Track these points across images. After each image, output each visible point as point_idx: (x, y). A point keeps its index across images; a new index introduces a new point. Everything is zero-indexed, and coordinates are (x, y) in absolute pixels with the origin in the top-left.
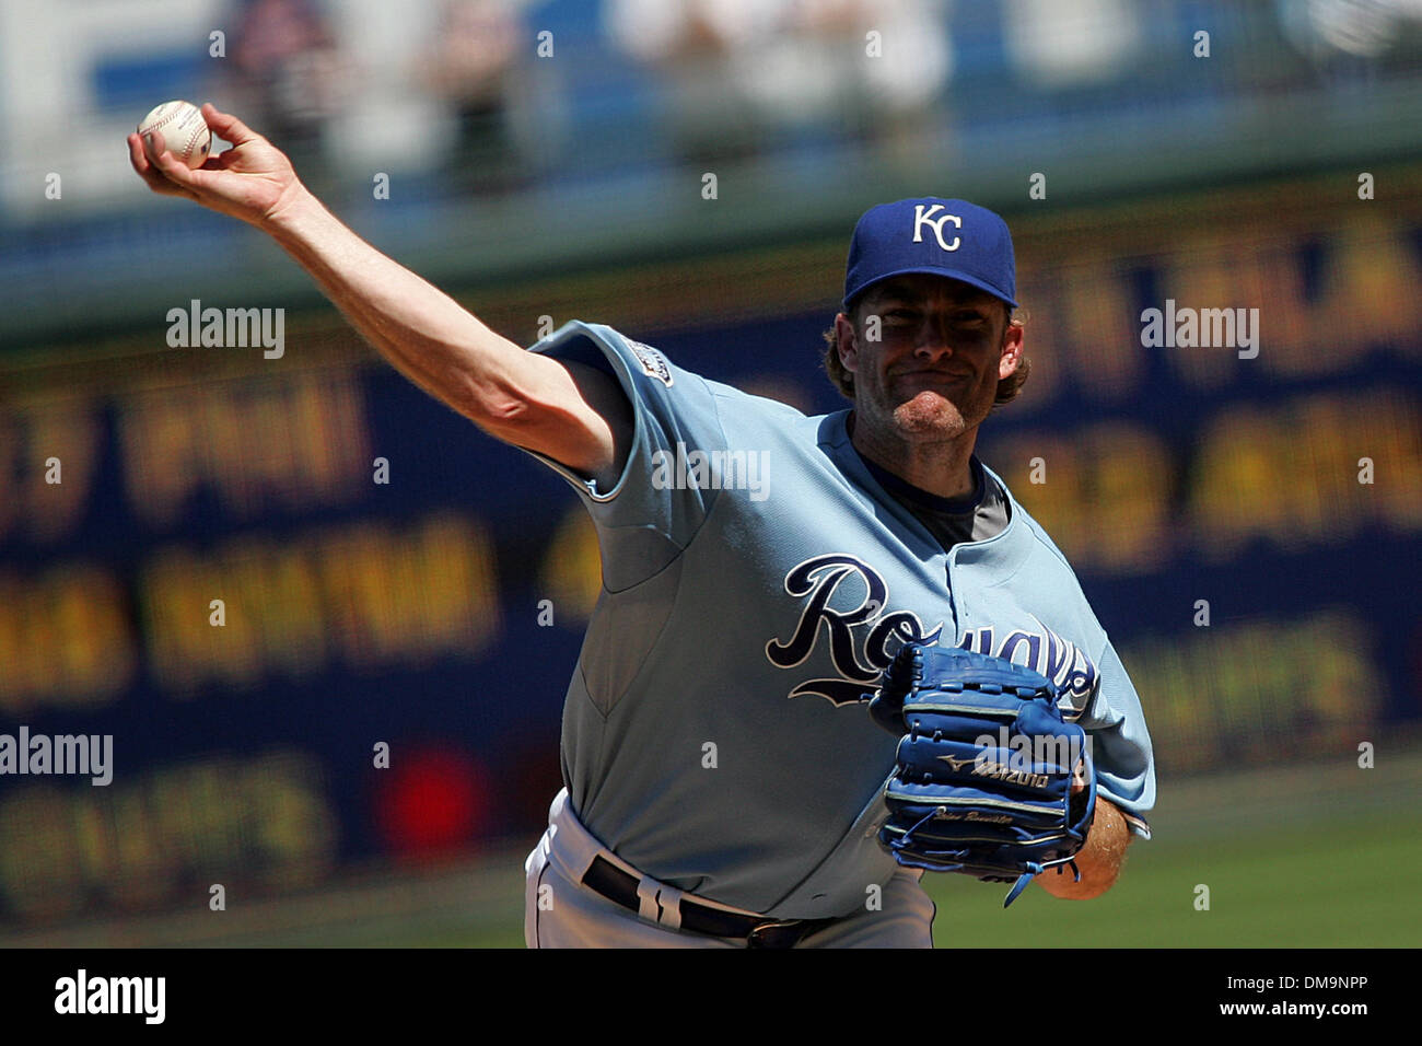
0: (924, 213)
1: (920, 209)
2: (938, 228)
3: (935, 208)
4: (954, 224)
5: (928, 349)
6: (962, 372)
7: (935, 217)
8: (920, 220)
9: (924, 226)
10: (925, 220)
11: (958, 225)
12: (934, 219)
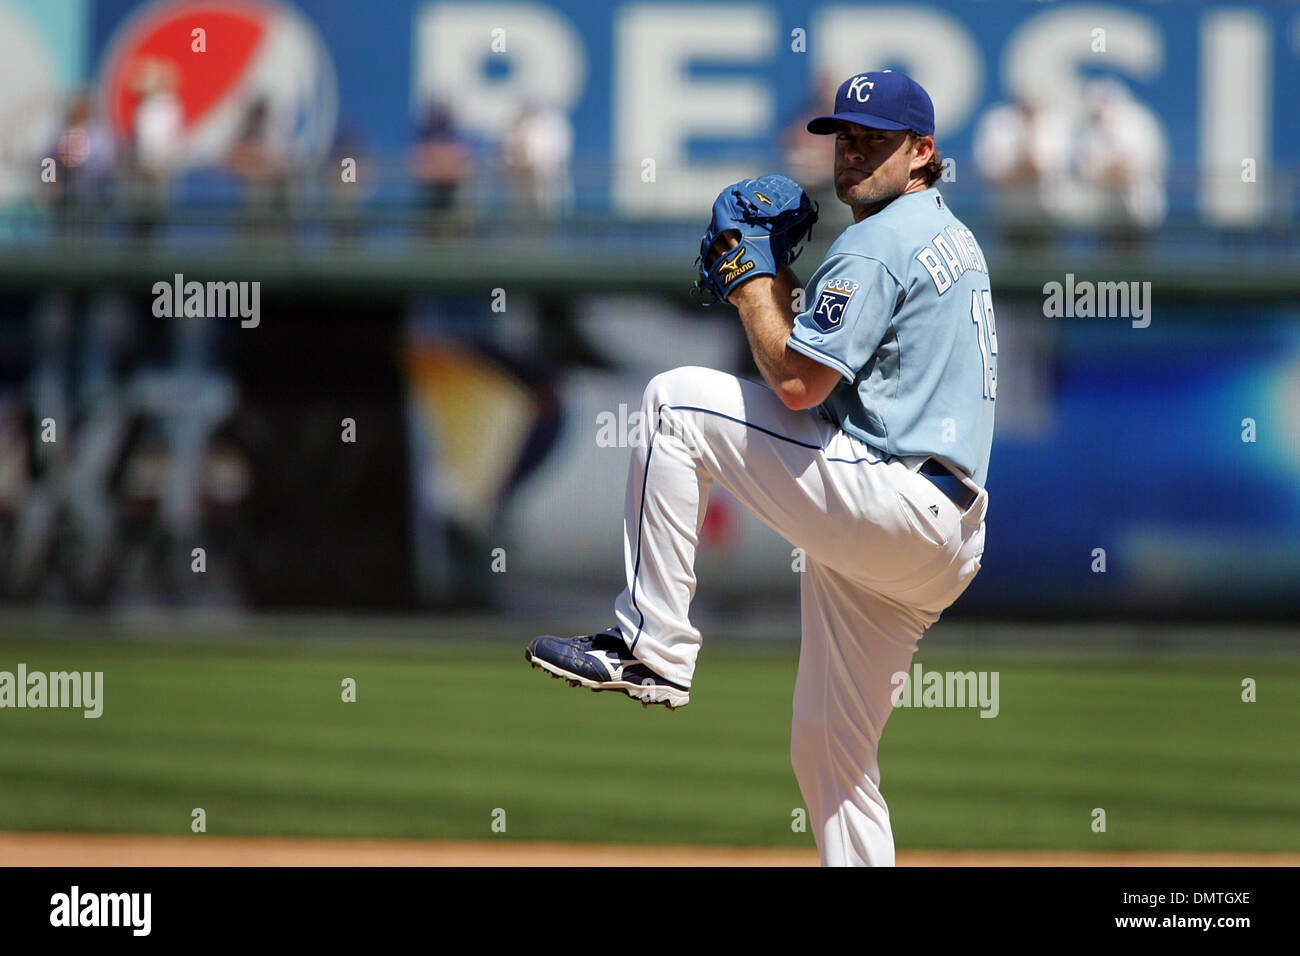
0: (854, 82)
2: (859, 89)
3: (862, 79)
4: (869, 87)
7: (860, 84)
9: (852, 88)
11: (871, 88)
12: (859, 85)
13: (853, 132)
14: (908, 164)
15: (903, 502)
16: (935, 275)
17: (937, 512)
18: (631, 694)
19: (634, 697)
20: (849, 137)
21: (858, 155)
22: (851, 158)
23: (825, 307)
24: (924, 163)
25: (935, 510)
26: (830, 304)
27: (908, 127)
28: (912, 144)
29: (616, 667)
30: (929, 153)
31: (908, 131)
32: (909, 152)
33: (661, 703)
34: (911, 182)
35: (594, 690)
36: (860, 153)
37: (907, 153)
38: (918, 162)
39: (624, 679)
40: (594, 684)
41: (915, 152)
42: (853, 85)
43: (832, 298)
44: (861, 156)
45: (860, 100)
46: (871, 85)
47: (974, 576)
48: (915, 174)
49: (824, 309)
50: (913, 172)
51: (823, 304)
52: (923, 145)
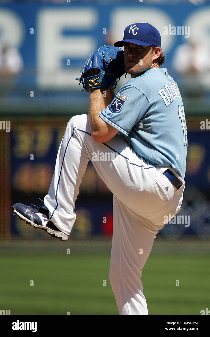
12: (133, 28)
13: (131, 46)
14: (152, 58)
15: (156, 185)
16: (164, 99)
17: (168, 189)
18: (48, 232)
19: (49, 233)
20: (129, 48)
21: (133, 55)
22: (131, 56)
23: (116, 103)
24: (158, 57)
25: (167, 188)
26: (118, 103)
27: (151, 44)
28: (153, 50)
29: (45, 221)
30: (159, 53)
31: (151, 46)
32: (152, 53)
33: (59, 238)
34: (153, 65)
35: (35, 227)
36: (134, 54)
37: (151, 53)
38: (155, 57)
39: (47, 226)
40: (36, 225)
41: (154, 53)
42: (131, 28)
43: (119, 100)
44: (134, 55)
45: (134, 34)
46: (138, 29)
47: (178, 212)
48: (154, 61)
49: (115, 104)
50: (154, 60)
51: (115, 102)
52: (157, 50)
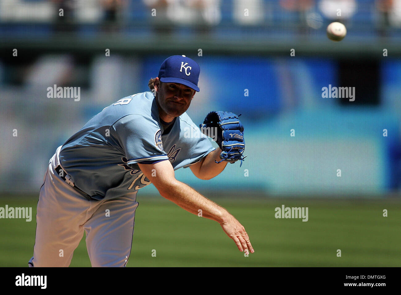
0: (183, 64)
1: (183, 63)
2: (186, 69)
3: (186, 64)
4: (190, 69)
5: (177, 98)
6: (183, 103)
7: (186, 66)
8: (182, 66)
9: (183, 68)
10: (183, 66)
11: (191, 69)
